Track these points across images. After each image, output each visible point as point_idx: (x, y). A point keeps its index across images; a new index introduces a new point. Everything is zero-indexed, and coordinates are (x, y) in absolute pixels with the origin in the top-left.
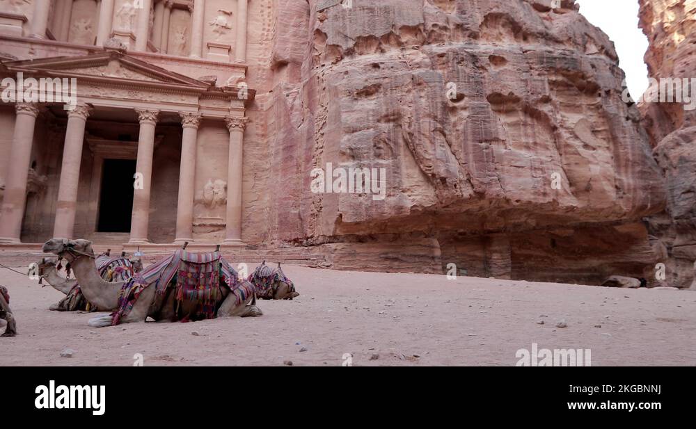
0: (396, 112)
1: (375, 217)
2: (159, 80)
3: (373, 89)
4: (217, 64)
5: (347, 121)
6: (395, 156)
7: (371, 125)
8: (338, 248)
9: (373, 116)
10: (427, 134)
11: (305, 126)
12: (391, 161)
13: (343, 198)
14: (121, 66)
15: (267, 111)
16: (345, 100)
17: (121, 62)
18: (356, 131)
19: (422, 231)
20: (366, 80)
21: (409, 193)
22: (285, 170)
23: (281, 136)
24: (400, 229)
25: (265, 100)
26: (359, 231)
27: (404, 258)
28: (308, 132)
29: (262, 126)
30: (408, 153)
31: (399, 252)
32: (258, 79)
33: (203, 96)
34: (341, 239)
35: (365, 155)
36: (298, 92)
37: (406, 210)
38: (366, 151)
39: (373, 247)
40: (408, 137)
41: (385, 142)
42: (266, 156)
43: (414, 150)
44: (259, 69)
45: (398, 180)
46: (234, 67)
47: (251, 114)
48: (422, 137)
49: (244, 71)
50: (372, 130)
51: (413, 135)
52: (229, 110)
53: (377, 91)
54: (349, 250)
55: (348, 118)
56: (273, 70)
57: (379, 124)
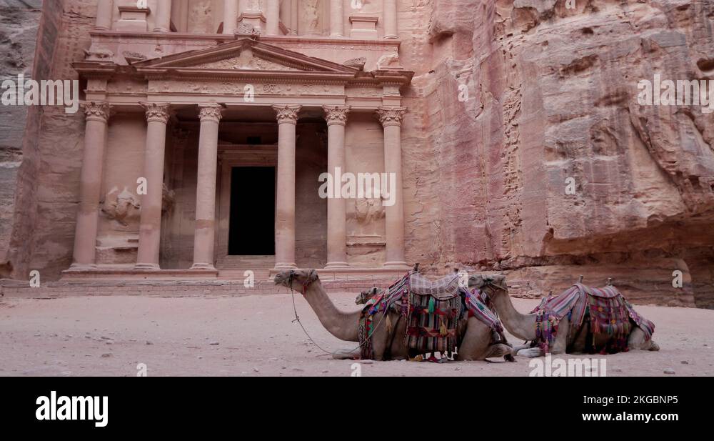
0: (620, 91)
1: (598, 231)
2: (298, 69)
3: (586, 62)
4: (363, 43)
5: (552, 107)
6: (621, 150)
7: (586, 110)
8: (548, 272)
9: (589, 98)
10: (668, 117)
11: (486, 115)
12: (616, 157)
13: (553, 208)
14: (254, 56)
15: (426, 97)
16: (546, 80)
17: (254, 50)
18: (565, 120)
19: (661, 248)
20: (576, 52)
21: (644, 199)
22: (460, 173)
23: (451, 129)
24: (630, 246)
25: (424, 83)
26: (574, 250)
27: (637, 286)
28: (493, 123)
29: (422, 116)
30: (639, 145)
31: (630, 278)
32: (413, 57)
33: (349, 84)
34: (551, 261)
35: (580, 151)
36: (471, 72)
37: (641, 222)
38: (581, 145)
39: (596, 270)
40: (640, 123)
41: (606, 132)
42: (431, 155)
43: (649, 140)
44: (414, 44)
45: (627, 182)
46: (384, 44)
47: (409, 103)
48: (660, 123)
49: (396, 48)
50: (587, 117)
51: (647, 120)
52: (381, 100)
53: (591, 65)
54: (563, 275)
55: (553, 104)
56: (431, 44)
57: (598, 109)
